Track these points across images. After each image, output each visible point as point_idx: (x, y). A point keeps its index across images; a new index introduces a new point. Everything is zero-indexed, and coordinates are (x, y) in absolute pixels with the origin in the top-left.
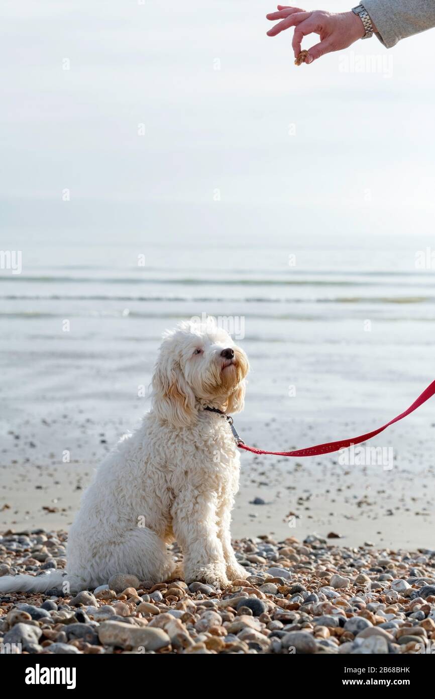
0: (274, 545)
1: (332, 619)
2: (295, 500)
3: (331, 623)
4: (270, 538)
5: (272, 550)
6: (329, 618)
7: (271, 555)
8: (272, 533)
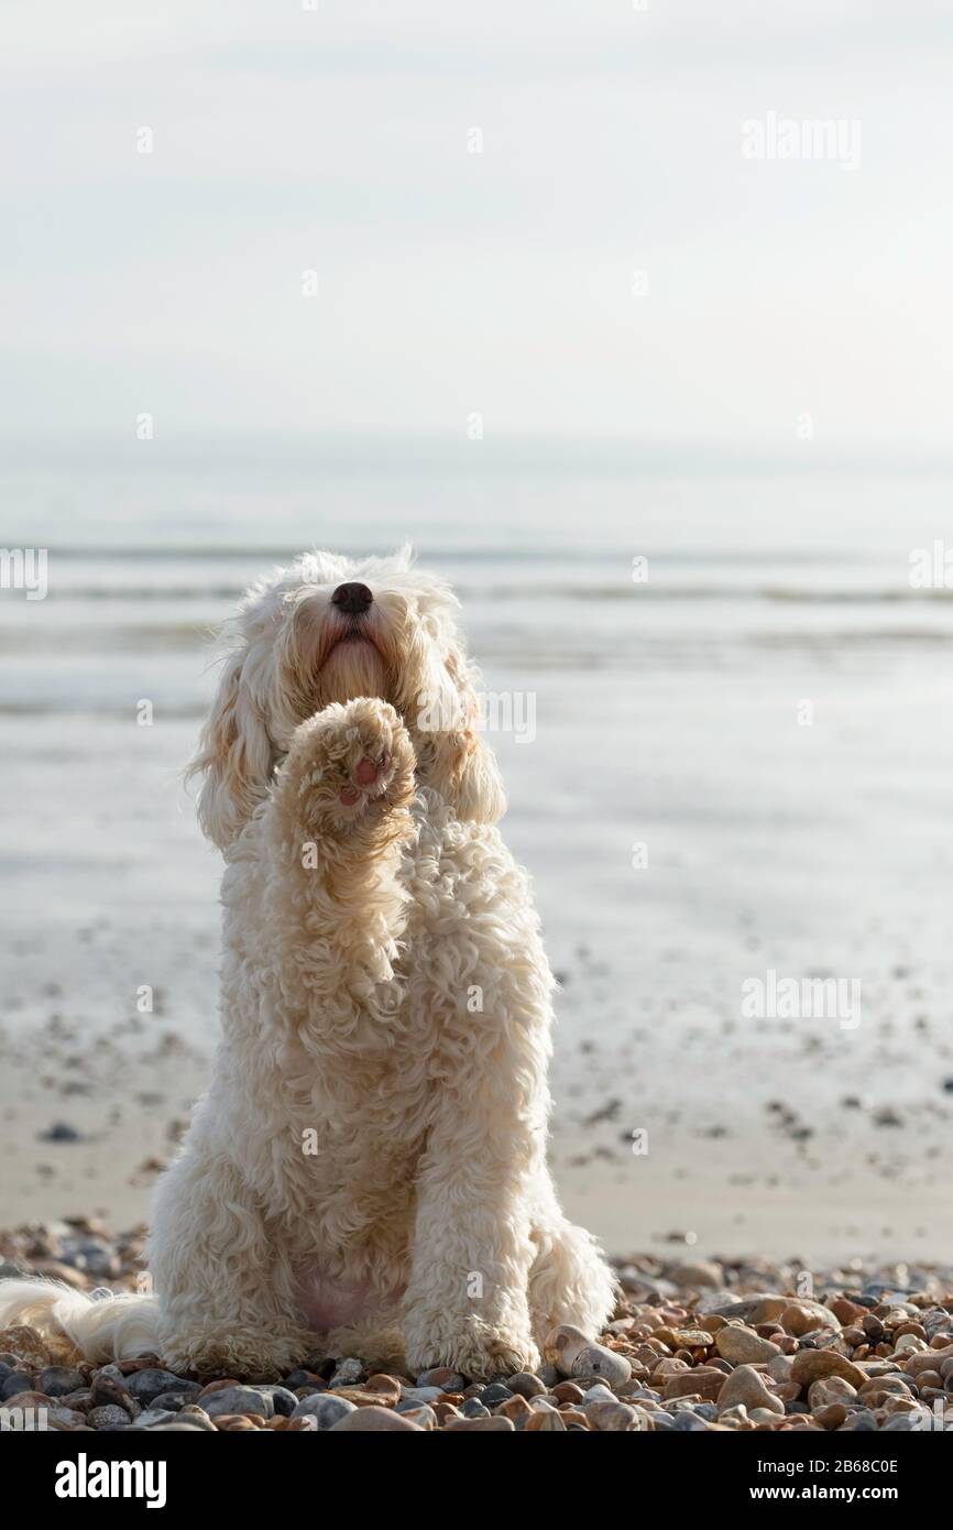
0: (107, 1239)
1: (258, 1396)
2: (160, 1127)
3: (253, 1407)
4: (96, 1224)
5: (99, 1252)
6: (248, 1394)
7: (99, 1261)
8: (101, 1214)
